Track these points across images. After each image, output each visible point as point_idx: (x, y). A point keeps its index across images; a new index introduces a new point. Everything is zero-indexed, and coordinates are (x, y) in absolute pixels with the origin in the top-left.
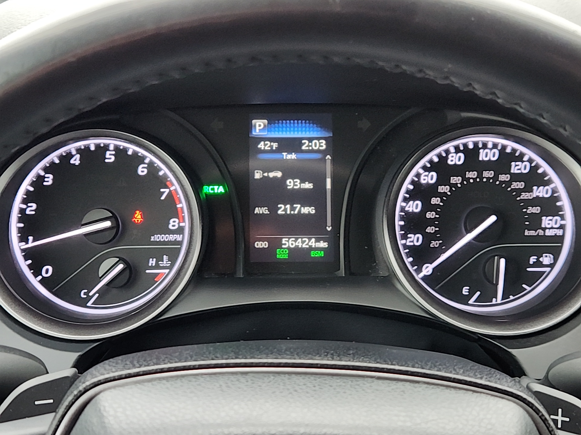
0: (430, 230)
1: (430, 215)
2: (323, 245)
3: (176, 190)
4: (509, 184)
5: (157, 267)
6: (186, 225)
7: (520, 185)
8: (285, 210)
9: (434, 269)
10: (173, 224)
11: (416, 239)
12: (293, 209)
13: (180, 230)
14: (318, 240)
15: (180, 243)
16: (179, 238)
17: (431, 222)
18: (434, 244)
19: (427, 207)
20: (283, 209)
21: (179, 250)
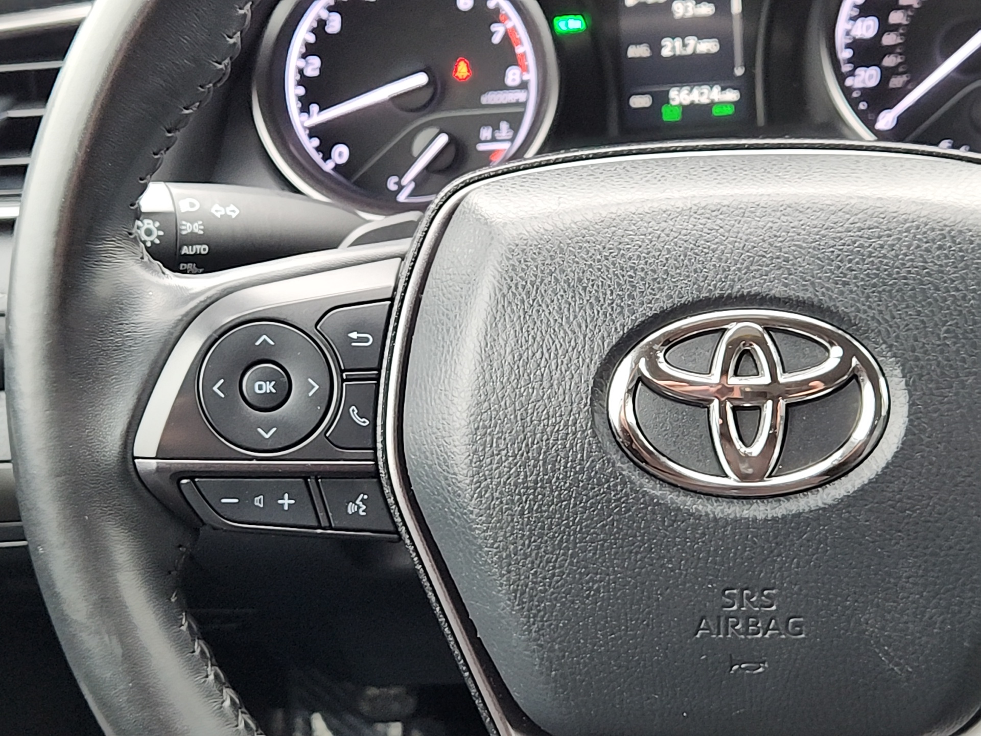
0: (890, 61)
1: (889, 39)
2: (732, 95)
3: (514, 29)
5: (494, 140)
6: (532, 76)
8: (674, 48)
9: (900, 119)
10: (513, 76)
11: (867, 77)
12: (685, 45)
13: (524, 86)
14: (723, 89)
15: (524, 104)
16: (520, 96)
17: (890, 50)
18: (896, 82)
19: (885, 27)
20: (670, 47)
21: (521, 115)
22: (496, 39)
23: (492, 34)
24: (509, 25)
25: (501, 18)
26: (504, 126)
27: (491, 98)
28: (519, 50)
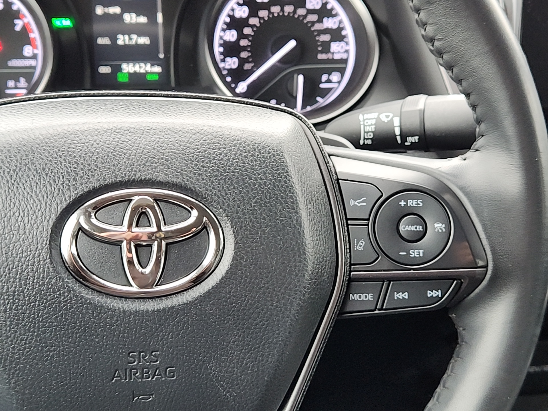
0: (244, 55)
1: (244, 43)
2: (158, 69)
3: (28, 23)
4: (305, 17)
5: (16, 88)
6: (39, 52)
7: (313, 18)
8: (124, 40)
9: (249, 87)
10: (28, 50)
11: (232, 63)
12: (130, 39)
13: (34, 57)
14: (152, 65)
15: (34, 68)
16: (32, 63)
17: (244, 48)
18: (248, 66)
19: (241, 36)
20: (122, 40)
21: (33, 74)
22: (18, 28)
23: (15, 25)
24: (26, 20)
25: (20, 16)
26: (22, 80)
27: (14, 63)
28: (32, 35)
